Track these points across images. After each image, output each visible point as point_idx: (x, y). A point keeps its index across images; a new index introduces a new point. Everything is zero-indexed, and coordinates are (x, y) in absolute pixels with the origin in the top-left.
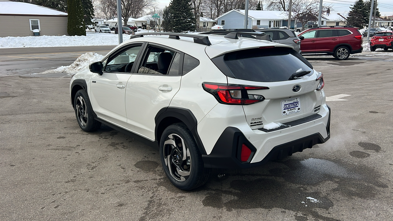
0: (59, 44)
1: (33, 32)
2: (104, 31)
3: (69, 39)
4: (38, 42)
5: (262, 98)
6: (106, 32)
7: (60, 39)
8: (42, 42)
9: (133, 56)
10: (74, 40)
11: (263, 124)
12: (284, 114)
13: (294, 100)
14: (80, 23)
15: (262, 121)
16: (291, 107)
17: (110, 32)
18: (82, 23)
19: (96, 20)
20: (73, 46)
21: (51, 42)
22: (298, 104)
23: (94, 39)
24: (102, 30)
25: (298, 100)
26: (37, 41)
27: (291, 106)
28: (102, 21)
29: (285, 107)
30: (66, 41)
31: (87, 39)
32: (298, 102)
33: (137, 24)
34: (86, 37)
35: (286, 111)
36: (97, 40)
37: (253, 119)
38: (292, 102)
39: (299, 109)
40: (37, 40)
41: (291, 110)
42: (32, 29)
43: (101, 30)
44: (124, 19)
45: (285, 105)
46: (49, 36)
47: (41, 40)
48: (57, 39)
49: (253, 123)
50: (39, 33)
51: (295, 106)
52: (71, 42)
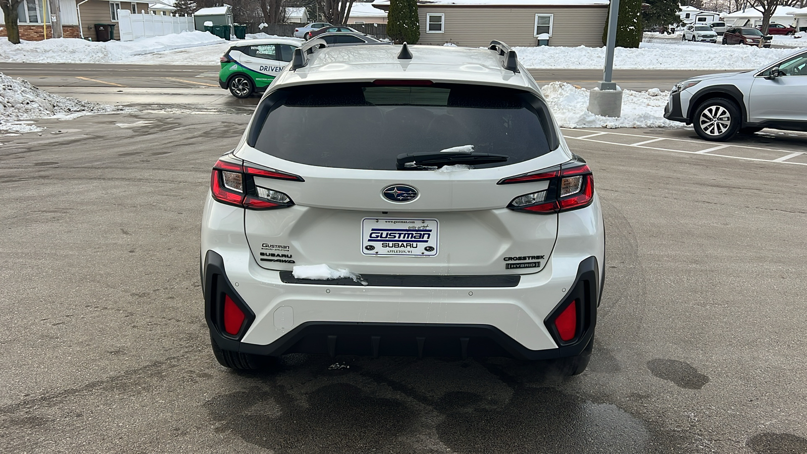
0: (567, 63)
1: (538, 39)
2: (702, 38)
3: (588, 54)
4: (529, 58)
5: (288, 200)
6: (705, 40)
7: (572, 53)
8: (535, 58)
9: (654, 93)
10: (598, 55)
11: (294, 262)
12: (366, 251)
13: (411, 222)
14: (631, 20)
15: (291, 255)
16: (397, 238)
17: (714, 40)
18: (635, 20)
19: (702, 12)
20: (592, 68)
21: (552, 60)
22: (426, 236)
23: (641, 55)
24: (696, 36)
25: (431, 225)
26: (527, 56)
27: (397, 236)
28: (715, 15)
29: (373, 235)
30: (582, 58)
31: (626, 54)
32: (431, 231)
33: (797, 22)
34: (626, 50)
35: (378, 245)
36: (649, 56)
37: (264, 245)
38: (406, 226)
39: (430, 249)
40: (529, 55)
41: (393, 246)
42: (537, 34)
43: (694, 36)
44: (763, 11)
45: (373, 230)
46: (553, 47)
47: (535, 55)
48: (565, 53)
49: (266, 255)
50: (548, 40)
51: (413, 239)
52: (592, 60)
